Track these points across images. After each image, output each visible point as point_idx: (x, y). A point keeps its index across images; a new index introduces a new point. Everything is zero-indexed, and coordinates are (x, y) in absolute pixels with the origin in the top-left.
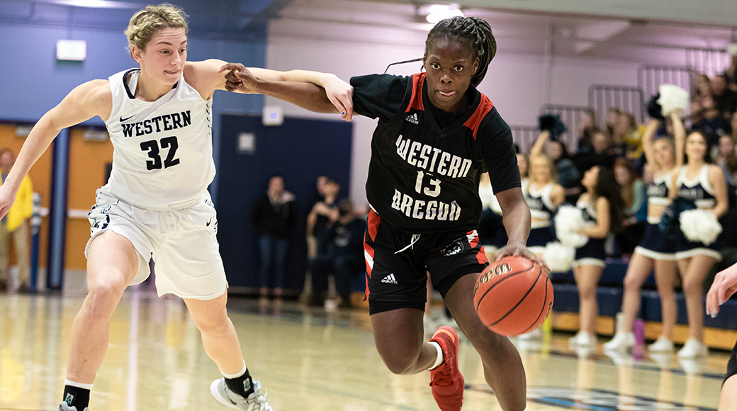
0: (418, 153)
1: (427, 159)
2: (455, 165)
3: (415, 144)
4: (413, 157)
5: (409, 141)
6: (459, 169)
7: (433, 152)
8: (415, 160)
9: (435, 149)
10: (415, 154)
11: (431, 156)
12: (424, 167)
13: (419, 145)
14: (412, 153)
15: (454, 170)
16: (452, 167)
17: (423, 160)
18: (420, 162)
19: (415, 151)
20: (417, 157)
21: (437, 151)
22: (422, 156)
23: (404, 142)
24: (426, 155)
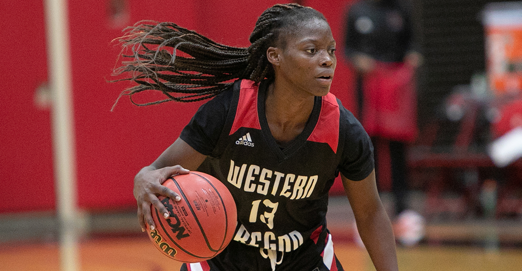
0: (257, 177)
1: (268, 183)
2: (300, 185)
3: (252, 167)
4: (252, 182)
5: (244, 166)
6: (304, 188)
7: (274, 177)
8: (254, 186)
9: (276, 173)
10: (253, 179)
11: (272, 180)
12: (265, 193)
13: (257, 169)
14: (250, 178)
15: (298, 190)
16: (296, 187)
17: (263, 184)
18: (260, 187)
19: (253, 175)
20: (256, 181)
21: (279, 175)
22: (262, 179)
23: (237, 168)
24: (266, 178)
